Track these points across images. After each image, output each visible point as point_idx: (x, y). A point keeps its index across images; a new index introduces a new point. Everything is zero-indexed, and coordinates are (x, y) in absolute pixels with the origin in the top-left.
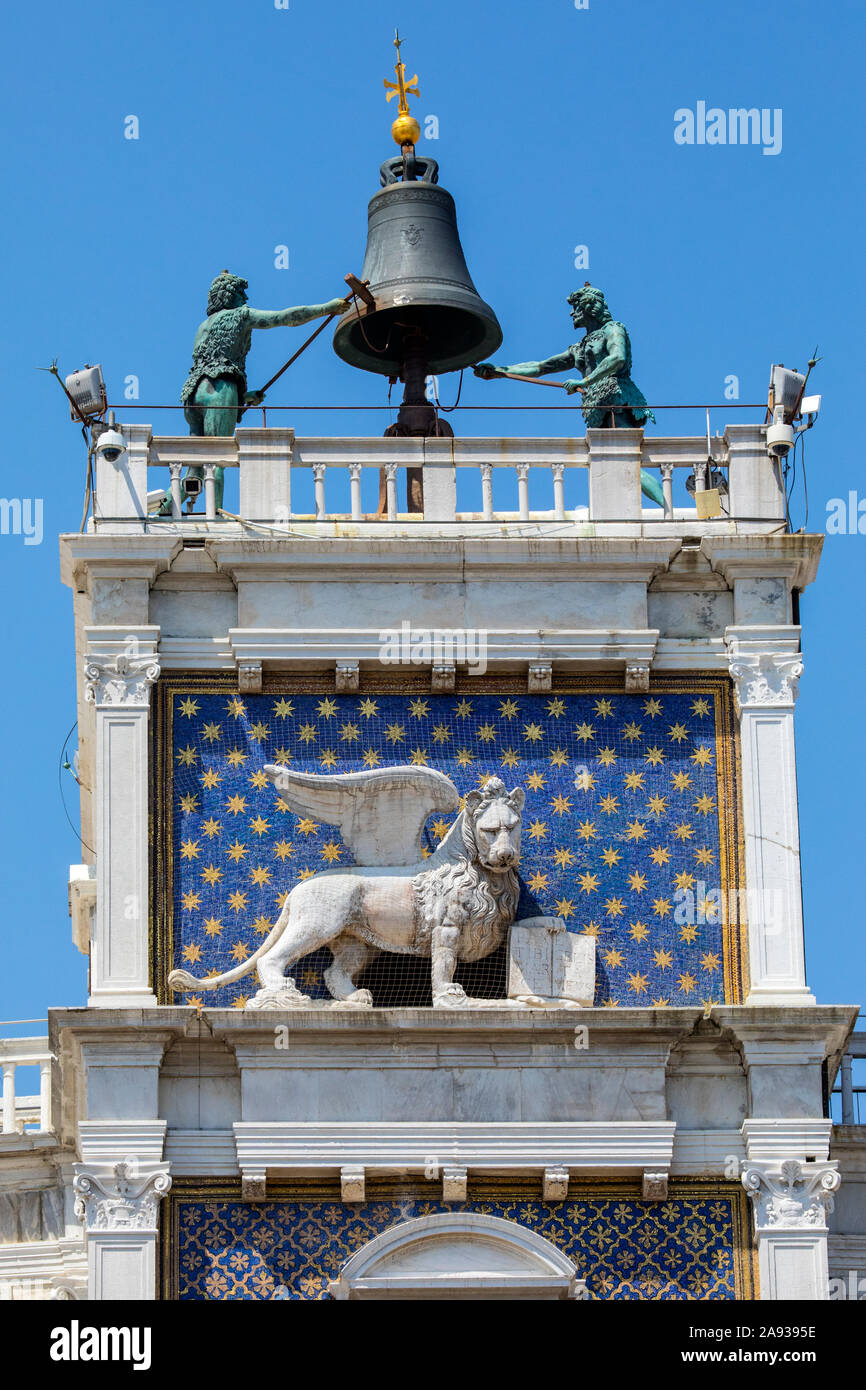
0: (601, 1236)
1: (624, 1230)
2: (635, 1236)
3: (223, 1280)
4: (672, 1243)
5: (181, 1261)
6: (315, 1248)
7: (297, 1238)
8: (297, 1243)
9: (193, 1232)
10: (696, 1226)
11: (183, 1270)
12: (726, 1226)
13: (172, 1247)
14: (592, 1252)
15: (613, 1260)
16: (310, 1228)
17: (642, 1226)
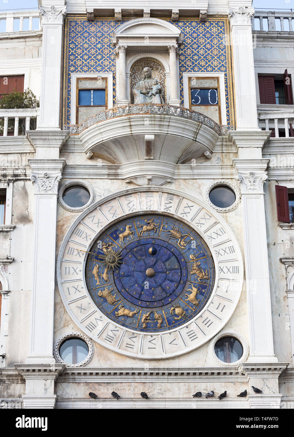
0: (188, 30)
1: (194, 28)
2: (197, 30)
3: (81, 39)
4: (208, 32)
5: (70, 35)
6: (108, 32)
7: (102, 29)
8: (102, 30)
9: (73, 27)
10: (214, 28)
11: (70, 37)
12: (223, 28)
13: (67, 31)
14: (185, 33)
15: (191, 35)
16: (106, 27)
17: (199, 27)
